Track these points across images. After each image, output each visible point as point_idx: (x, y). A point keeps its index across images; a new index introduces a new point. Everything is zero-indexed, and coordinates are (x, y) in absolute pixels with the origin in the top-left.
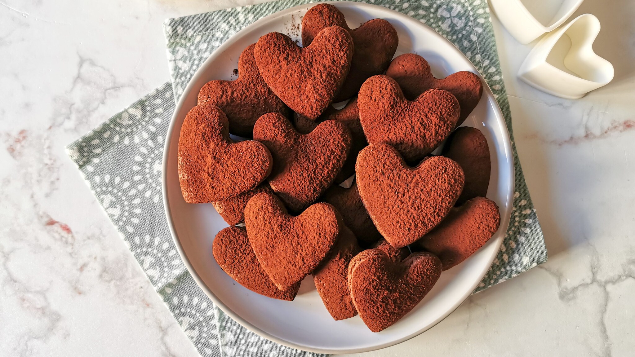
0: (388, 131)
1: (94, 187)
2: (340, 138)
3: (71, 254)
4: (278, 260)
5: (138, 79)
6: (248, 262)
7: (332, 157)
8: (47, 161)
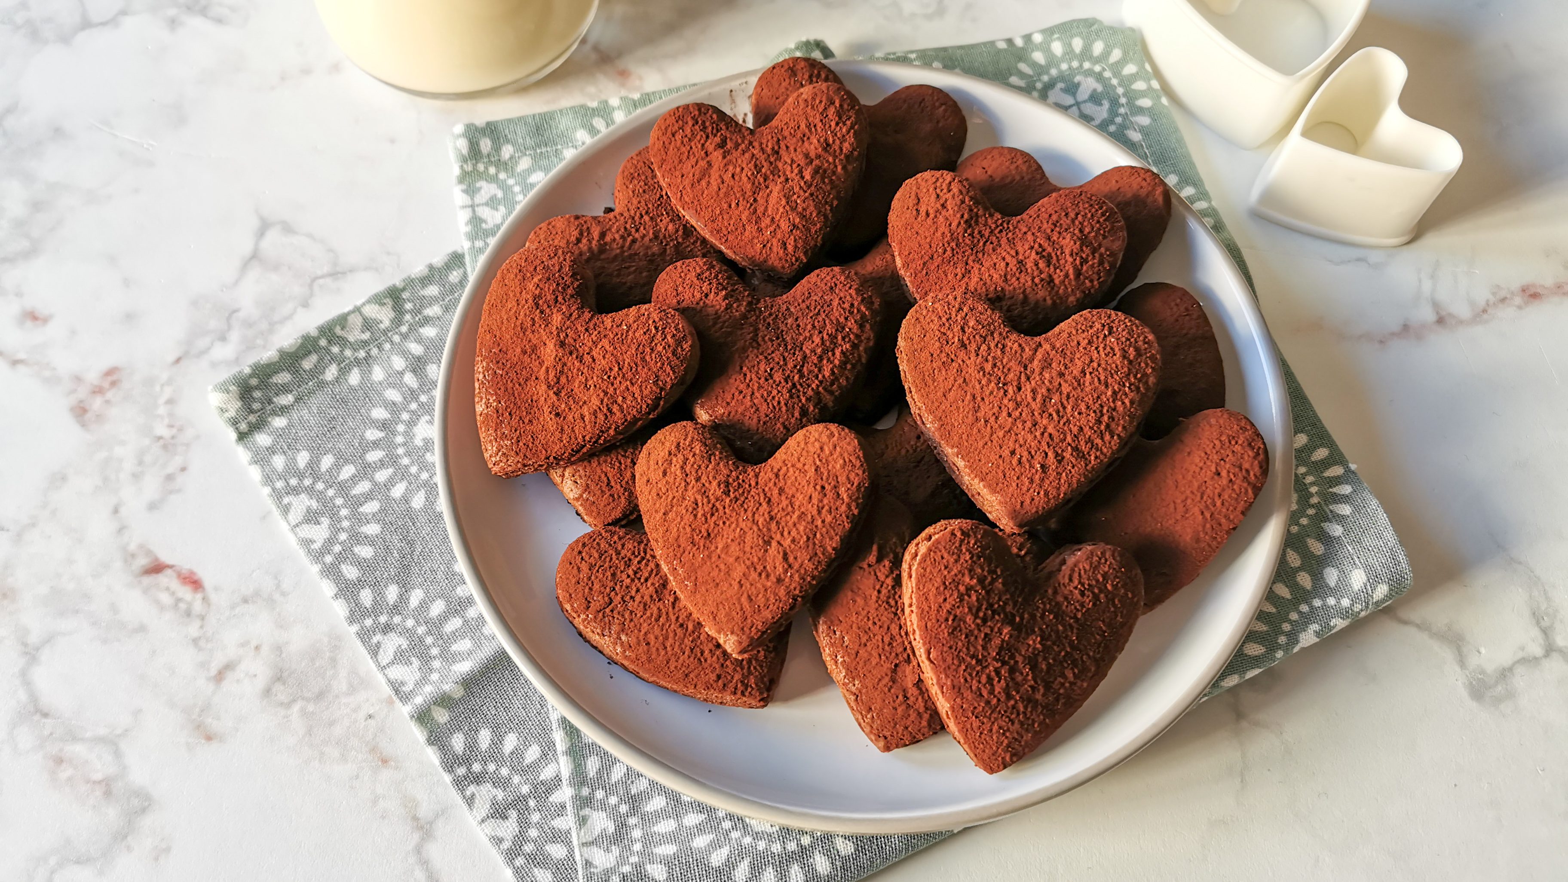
0: (964, 276)
1: (268, 480)
2: (855, 296)
3: (195, 641)
4: (722, 566)
5: (389, 254)
6: (647, 598)
7: (840, 337)
8: (161, 430)
